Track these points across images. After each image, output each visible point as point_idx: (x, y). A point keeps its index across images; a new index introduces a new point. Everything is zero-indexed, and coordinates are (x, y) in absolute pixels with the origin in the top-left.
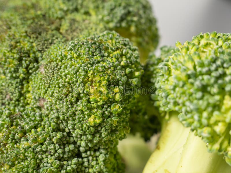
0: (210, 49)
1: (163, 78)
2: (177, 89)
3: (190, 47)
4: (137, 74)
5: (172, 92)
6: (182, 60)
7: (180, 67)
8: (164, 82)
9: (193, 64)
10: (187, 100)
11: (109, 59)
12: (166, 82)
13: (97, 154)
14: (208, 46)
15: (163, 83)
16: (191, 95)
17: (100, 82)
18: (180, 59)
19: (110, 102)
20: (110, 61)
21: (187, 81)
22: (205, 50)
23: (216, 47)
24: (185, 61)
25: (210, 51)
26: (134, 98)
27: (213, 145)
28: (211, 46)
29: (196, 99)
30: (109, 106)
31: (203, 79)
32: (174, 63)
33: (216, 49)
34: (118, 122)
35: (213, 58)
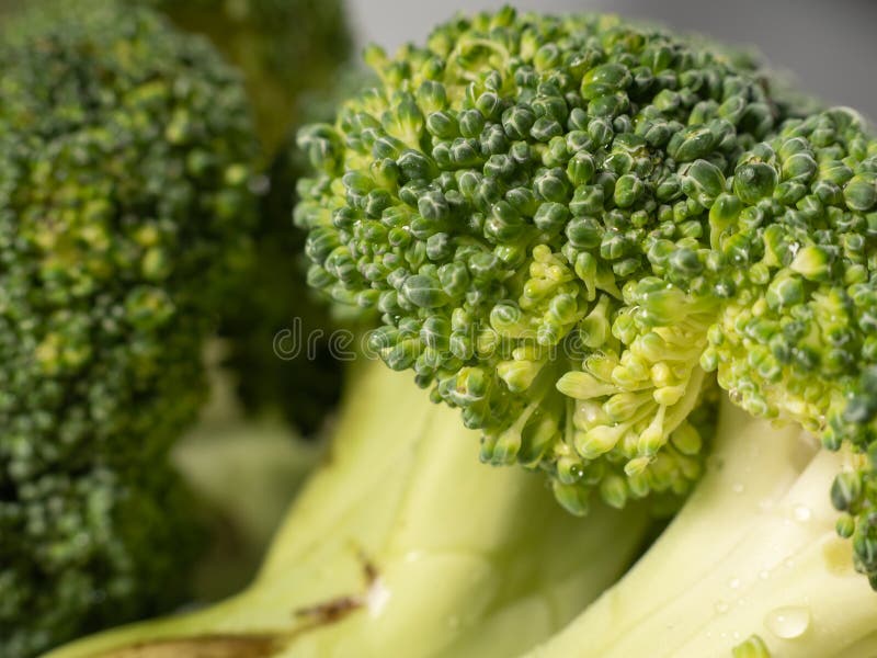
0: (485, 69)
1: (313, 185)
2: (358, 225)
3: (415, 64)
4: (235, 174)
5: (343, 236)
6: (378, 116)
7: (370, 141)
8: (318, 199)
9: (419, 127)
10: (393, 266)
11: (121, 118)
12: (325, 199)
13: (84, 485)
14: (481, 59)
15: (314, 204)
16: (408, 244)
17: (79, 205)
18: (374, 109)
19: (121, 284)
20: (125, 124)
21: (395, 192)
22: (469, 75)
23: (509, 62)
24: (387, 115)
25: (483, 77)
26: (226, 271)
27: (497, 436)
28: (493, 60)
29: (427, 260)
30: (120, 300)
31: (453, 185)
32: (352, 125)
33: (509, 71)
34: (159, 361)
35: (490, 103)
